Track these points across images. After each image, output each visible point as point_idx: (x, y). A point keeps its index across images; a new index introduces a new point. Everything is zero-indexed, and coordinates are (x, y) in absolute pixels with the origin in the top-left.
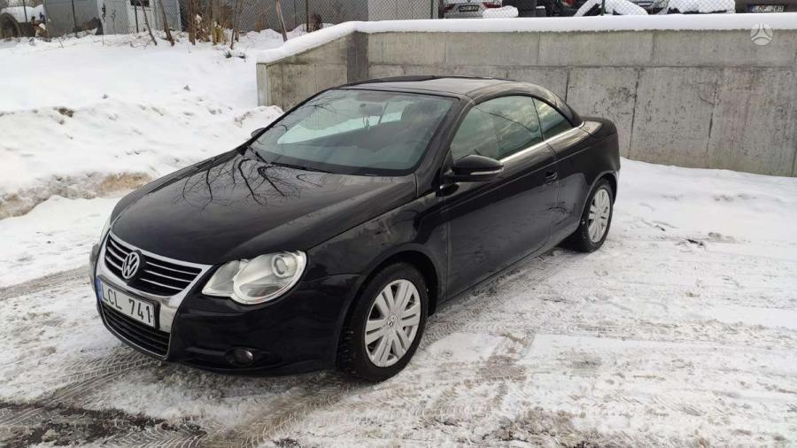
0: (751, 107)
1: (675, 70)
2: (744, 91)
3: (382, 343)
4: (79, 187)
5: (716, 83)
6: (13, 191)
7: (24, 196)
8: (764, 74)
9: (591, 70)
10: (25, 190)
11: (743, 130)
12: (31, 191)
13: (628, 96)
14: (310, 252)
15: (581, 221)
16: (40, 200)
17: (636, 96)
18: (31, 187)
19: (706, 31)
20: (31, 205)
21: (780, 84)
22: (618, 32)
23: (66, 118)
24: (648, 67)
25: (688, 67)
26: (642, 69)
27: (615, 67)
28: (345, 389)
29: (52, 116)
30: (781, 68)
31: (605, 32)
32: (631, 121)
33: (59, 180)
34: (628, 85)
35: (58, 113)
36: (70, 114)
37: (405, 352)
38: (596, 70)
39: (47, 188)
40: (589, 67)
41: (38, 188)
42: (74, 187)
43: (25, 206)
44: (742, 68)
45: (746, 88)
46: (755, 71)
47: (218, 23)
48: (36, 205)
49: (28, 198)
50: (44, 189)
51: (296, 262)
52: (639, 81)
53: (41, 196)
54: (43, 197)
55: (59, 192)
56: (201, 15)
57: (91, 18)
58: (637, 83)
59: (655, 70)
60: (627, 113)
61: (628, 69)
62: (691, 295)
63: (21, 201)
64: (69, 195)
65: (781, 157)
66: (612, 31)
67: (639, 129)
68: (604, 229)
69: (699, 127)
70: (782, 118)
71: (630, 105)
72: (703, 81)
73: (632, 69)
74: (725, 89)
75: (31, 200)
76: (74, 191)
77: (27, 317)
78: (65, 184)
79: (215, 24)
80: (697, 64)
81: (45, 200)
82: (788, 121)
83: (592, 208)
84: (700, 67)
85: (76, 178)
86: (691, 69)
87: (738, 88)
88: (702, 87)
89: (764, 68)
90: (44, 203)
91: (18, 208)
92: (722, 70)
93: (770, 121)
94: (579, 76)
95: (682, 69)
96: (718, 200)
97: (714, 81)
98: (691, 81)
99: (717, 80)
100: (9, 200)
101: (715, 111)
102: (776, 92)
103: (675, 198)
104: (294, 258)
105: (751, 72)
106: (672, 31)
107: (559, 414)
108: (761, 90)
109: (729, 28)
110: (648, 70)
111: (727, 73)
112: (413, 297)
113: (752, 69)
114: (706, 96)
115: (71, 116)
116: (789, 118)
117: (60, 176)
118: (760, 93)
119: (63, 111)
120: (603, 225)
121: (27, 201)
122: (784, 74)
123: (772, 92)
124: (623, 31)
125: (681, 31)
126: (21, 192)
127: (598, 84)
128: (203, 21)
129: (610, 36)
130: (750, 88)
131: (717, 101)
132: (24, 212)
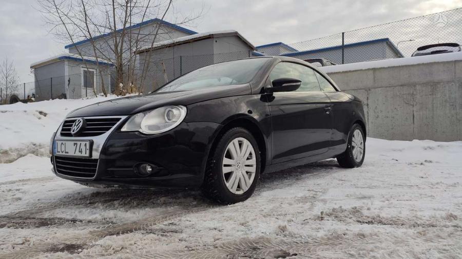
0: (435, 105)
1: (388, 88)
2: (430, 96)
3: (233, 176)
4: (45, 151)
5: (413, 94)
6: (6, 148)
7: (12, 152)
8: (439, 86)
10: (13, 148)
11: (433, 118)
12: (17, 150)
14: (189, 106)
15: (348, 145)
16: (21, 156)
17: (368, 105)
18: (17, 148)
19: (403, 66)
20: (16, 157)
21: (449, 91)
22: (353, 71)
23: (42, 116)
24: (372, 88)
25: (395, 86)
26: (369, 90)
28: (210, 207)
29: (34, 115)
30: (448, 82)
31: (346, 72)
33: (34, 145)
35: (38, 113)
36: (45, 115)
37: (247, 189)
39: (27, 149)
41: (21, 149)
42: (42, 150)
43: (11, 158)
44: (425, 84)
45: (430, 95)
46: (434, 85)
47: (132, 84)
48: (18, 158)
49: (14, 153)
50: (24, 149)
51: (180, 112)
53: (22, 153)
54: (23, 154)
55: (33, 152)
56: (122, 83)
57: (61, 94)
58: (368, 98)
62: (422, 177)
63: (10, 154)
64: (39, 155)
65: (457, 132)
66: (350, 71)
67: (372, 123)
68: (362, 155)
69: (407, 119)
70: (454, 109)
72: (405, 93)
73: (363, 90)
74: (418, 96)
75: (16, 155)
76: (43, 152)
77: (5, 191)
78: (38, 148)
79: (131, 84)
80: (400, 84)
81: (24, 156)
82: (458, 111)
83: (353, 139)
84: (402, 86)
85: (44, 145)
86: (397, 87)
87: (426, 95)
88: (405, 97)
89: (438, 83)
90: (23, 157)
91: (7, 159)
92: (415, 86)
93: (448, 112)
95: (392, 88)
96: (426, 149)
97: (412, 92)
98: (398, 94)
99: (413, 92)
100: (3, 153)
101: (415, 109)
102: (447, 95)
103: (400, 151)
104: (179, 110)
105: (431, 86)
106: (384, 68)
107: (353, 208)
108: (439, 95)
109: (415, 63)
110: (373, 90)
111: (418, 87)
112: (251, 154)
113: (432, 84)
114: (408, 101)
115: (45, 116)
116: (458, 108)
117: (35, 142)
118: (439, 96)
119: (41, 113)
120: (361, 153)
121: (14, 155)
122: (450, 85)
123: (445, 95)
124: (356, 71)
125: (389, 67)
126: (11, 149)
128: (124, 86)
129: (349, 74)
130: (433, 94)
131: (415, 103)
132: (11, 161)
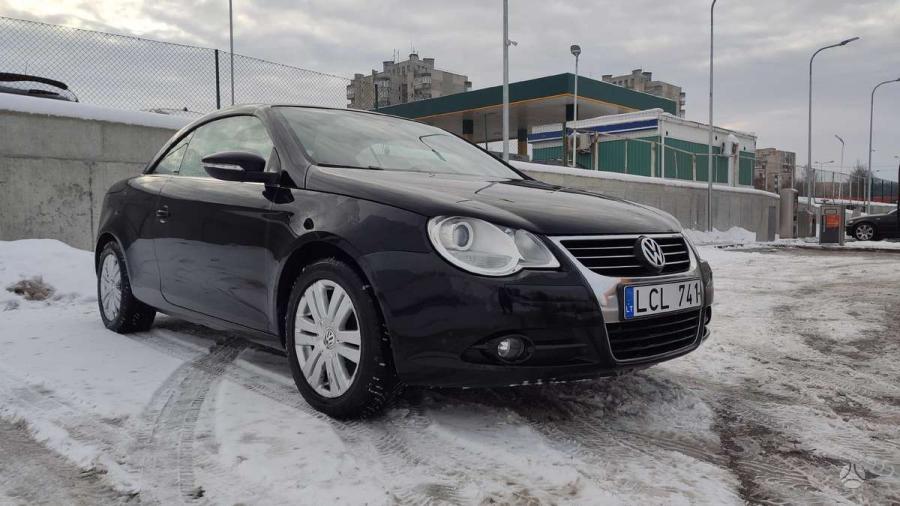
9: (28, 160)
13: (81, 194)
27: (61, 159)
32: (90, 223)
34: (79, 181)
38: (34, 161)
40: (25, 157)
52: (92, 177)
59: (108, 165)
60: (84, 214)
61: (76, 162)
71: (85, 205)
94: (11, 168)
127: (40, 178)
